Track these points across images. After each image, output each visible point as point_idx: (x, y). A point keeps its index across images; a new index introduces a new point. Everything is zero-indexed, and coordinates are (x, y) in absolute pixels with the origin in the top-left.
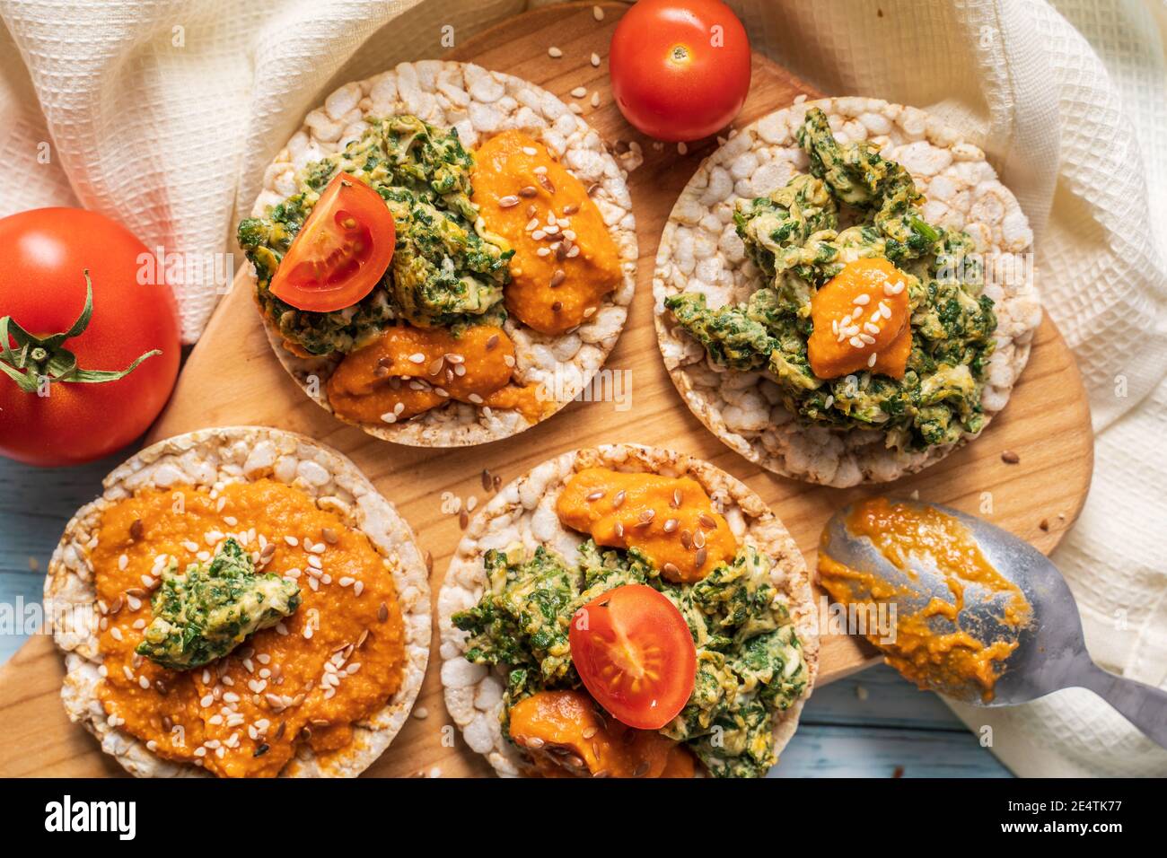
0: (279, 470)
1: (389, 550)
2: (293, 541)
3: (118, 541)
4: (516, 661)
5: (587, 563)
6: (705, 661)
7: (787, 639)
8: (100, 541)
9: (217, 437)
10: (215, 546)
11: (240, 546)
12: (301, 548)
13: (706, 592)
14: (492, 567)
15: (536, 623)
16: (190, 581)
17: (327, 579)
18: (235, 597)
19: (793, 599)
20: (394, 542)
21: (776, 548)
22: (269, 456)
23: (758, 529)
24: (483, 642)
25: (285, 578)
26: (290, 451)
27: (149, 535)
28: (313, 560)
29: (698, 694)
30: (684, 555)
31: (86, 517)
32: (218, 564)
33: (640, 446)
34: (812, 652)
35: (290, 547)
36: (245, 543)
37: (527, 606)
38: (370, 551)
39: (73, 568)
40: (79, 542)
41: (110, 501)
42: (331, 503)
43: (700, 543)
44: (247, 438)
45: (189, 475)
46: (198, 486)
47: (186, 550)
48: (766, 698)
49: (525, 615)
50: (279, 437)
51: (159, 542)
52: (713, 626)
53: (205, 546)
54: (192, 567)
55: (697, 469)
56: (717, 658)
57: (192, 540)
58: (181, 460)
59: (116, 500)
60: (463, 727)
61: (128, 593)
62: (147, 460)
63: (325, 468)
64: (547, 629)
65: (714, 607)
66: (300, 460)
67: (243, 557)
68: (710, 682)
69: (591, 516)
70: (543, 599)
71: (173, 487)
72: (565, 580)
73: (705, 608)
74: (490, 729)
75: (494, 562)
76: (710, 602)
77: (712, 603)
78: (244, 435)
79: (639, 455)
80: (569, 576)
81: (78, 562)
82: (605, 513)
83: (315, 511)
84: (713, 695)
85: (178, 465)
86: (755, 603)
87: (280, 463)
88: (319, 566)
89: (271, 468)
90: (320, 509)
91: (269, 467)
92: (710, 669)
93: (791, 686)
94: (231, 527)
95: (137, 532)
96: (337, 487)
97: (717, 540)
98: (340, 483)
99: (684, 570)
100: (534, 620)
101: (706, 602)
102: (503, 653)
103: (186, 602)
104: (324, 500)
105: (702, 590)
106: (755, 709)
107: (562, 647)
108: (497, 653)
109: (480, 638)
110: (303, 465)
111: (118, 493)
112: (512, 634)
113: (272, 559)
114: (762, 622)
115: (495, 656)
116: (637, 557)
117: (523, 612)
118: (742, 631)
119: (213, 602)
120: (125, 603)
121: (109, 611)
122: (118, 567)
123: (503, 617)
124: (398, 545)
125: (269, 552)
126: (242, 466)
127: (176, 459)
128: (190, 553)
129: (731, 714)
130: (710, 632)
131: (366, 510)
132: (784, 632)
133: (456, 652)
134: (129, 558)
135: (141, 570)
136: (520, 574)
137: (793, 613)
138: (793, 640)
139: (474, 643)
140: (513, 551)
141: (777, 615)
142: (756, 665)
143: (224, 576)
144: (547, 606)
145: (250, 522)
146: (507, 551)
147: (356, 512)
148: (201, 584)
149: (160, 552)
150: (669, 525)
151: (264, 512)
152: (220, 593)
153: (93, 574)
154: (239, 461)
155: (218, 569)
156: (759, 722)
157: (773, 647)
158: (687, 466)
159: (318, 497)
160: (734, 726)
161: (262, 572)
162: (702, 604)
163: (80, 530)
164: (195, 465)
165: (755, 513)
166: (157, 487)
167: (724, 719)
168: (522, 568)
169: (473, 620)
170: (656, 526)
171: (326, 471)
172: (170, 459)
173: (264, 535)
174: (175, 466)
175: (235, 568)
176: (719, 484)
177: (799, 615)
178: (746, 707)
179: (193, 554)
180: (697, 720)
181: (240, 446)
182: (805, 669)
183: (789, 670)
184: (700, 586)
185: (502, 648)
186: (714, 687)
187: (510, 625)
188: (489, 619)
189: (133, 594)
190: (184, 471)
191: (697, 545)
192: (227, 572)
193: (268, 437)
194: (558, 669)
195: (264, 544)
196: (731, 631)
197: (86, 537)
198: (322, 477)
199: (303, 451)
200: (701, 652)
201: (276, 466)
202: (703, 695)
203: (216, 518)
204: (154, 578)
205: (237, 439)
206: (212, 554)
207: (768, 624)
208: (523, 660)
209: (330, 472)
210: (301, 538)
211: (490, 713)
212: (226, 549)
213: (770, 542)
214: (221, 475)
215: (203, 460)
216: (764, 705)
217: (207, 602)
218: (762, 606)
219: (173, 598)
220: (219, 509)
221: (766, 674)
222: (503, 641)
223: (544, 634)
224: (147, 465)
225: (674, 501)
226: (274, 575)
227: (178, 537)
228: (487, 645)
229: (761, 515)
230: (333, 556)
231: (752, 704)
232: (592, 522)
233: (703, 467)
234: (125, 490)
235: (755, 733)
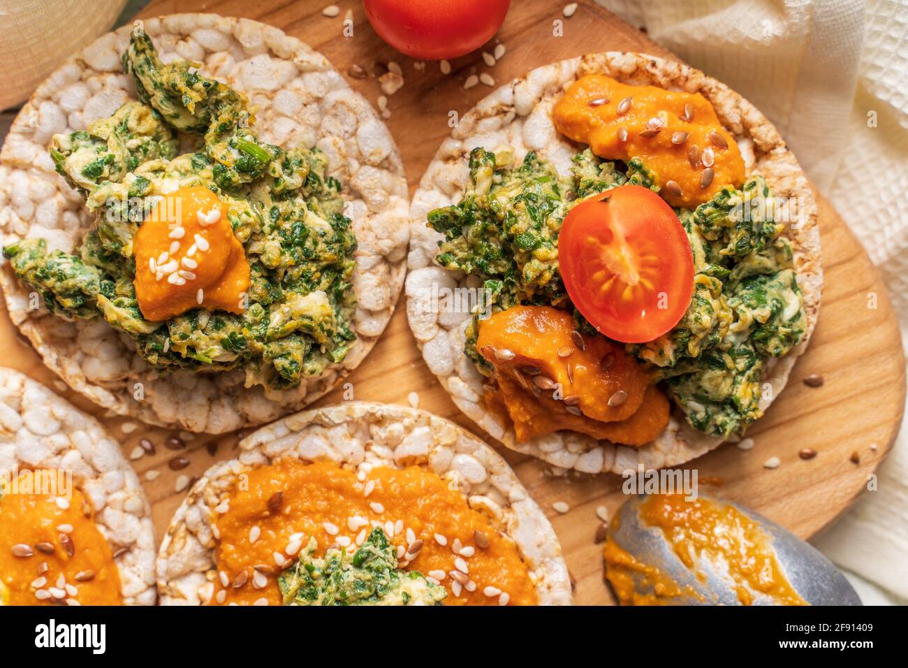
0: (434, 460)
1: (537, 563)
2: (442, 540)
3: (253, 511)
4: (492, 270)
5: (582, 172)
6: (702, 286)
7: (788, 282)
8: (232, 508)
9: (373, 414)
10: (357, 532)
11: (387, 539)
12: (448, 549)
13: (710, 214)
14: (478, 165)
15: (523, 223)
16: (328, 567)
17: (472, 587)
18: (380, 593)
19: (798, 243)
20: (544, 555)
21: (786, 185)
22: (426, 444)
23: (768, 164)
24: (459, 247)
25: (427, 578)
26: (449, 442)
27: (288, 510)
28: (461, 564)
29: (692, 317)
30: (690, 173)
31: (218, 479)
32: (364, 555)
33: (651, 58)
34: (811, 303)
35: (437, 545)
36: (391, 535)
37: (515, 206)
38: (517, 561)
39: (194, 530)
40: (206, 504)
41: (245, 465)
42: (483, 503)
43: (708, 160)
44: (407, 422)
45: (337, 451)
46: (344, 463)
47: (325, 532)
48: (759, 341)
49: (511, 215)
50: (441, 426)
51: (297, 519)
52: (711, 255)
53: (345, 530)
54: (332, 552)
55: (710, 89)
56: (714, 284)
57: (332, 521)
58: (331, 433)
59: (252, 465)
60: (423, 343)
61: (256, 569)
62: (294, 428)
63: (484, 466)
64: (534, 232)
65: (715, 232)
66: (456, 452)
67: (389, 549)
68: (704, 307)
69: (593, 121)
70: (531, 203)
71: (316, 461)
72: (555, 188)
73: (706, 232)
74: (452, 349)
75: (481, 161)
76: (712, 225)
77: (715, 227)
78: (403, 417)
79: (649, 67)
80: (560, 186)
81: (201, 525)
82: (608, 119)
83: (468, 510)
84: (707, 320)
85: (326, 437)
86: (760, 235)
87: (436, 452)
88: (466, 570)
89: (427, 457)
90: (470, 507)
91: (423, 456)
92: (705, 294)
93: (789, 330)
94: (377, 515)
95: (275, 506)
96: (491, 486)
97: (725, 162)
98: (497, 484)
99: (688, 191)
100: (520, 222)
101: (708, 225)
102: (479, 260)
103: (323, 590)
104: (476, 500)
105: (706, 211)
106: (747, 352)
107: (549, 251)
108: (472, 260)
109: (456, 241)
110: (461, 459)
111: (256, 458)
112: (492, 239)
113: (418, 557)
114: (764, 259)
115: (469, 263)
116: (638, 168)
117: (510, 212)
118: (741, 265)
119: (355, 595)
120: (250, 579)
121: (230, 584)
122: (248, 538)
123: (484, 218)
124: (548, 559)
125: (417, 549)
126: (393, 449)
127: (325, 431)
128: (330, 536)
129: (720, 351)
130: (708, 260)
131: (521, 517)
132: (784, 276)
133: (425, 262)
134: (262, 531)
135: (272, 544)
136: (507, 179)
137: (796, 257)
138: (794, 286)
139: (449, 246)
140: (502, 152)
141: (779, 256)
142: (753, 302)
143: (370, 569)
144: (535, 211)
145: (397, 511)
146: (496, 152)
147: (508, 517)
148: (341, 572)
149: (297, 530)
150: (676, 139)
151: (415, 504)
152: (363, 586)
153: (218, 542)
154: (392, 444)
155: (364, 560)
156: (749, 367)
157: (772, 289)
158: (700, 85)
159: (469, 494)
160: (722, 366)
161: (405, 569)
162: (703, 227)
163: (210, 491)
164: (346, 441)
165: (766, 143)
166: (300, 458)
167: (712, 356)
168: (509, 173)
169: (451, 219)
170: (663, 137)
171: (483, 469)
172: (318, 429)
173: (414, 529)
174: (323, 440)
175: (382, 562)
176: (732, 108)
177: (802, 261)
178: (736, 348)
179: (332, 538)
180: (686, 347)
181: (396, 428)
182: (803, 317)
183: (788, 313)
184: (704, 207)
185: (479, 254)
186: (709, 312)
187: (493, 227)
188: (469, 221)
189: (261, 571)
190: (332, 446)
191: (705, 163)
192: (374, 565)
193: (429, 423)
194: (541, 275)
195: (411, 538)
196: (730, 262)
197: (214, 500)
198: (479, 476)
199: (464, 445)
200: (697, 278)
201: (431, 456)
202: (697, 319)
203: (363, 502)
204: (287, 556)
205: (394, 420)
206: (354, 541)
207: (769, 263)
208: (501, 269)
209: (487, 470)
210: (450, 538)
211: (454, 332)
212: (371, 539)
213: (781, 178)
214: (368, 455)
215: (352, 436)
216: (756, 350)
217: (348, 593)
218: (767, 239)
219: (310, 584)
220: (367, 494)
221: (762, 313)
222: (481, 246)
223: (530, 235)
224: (292, 432)
225: (685, 115)
226: (418, 574)
227: (318, 516)
228: (462, 250)
229: (774, 148)
230: (480, 563)
231: (743, 347)
232: (593, 128)
233: (717, 88)
234: (264, 455)
235: (743, 379)
